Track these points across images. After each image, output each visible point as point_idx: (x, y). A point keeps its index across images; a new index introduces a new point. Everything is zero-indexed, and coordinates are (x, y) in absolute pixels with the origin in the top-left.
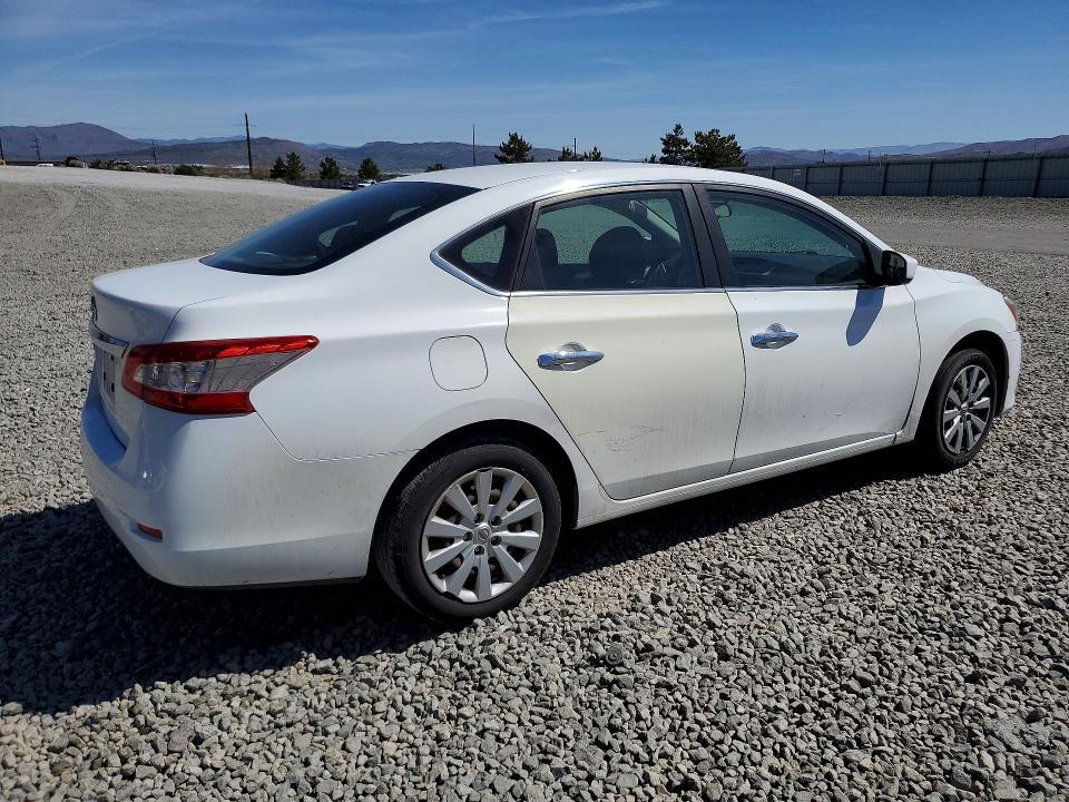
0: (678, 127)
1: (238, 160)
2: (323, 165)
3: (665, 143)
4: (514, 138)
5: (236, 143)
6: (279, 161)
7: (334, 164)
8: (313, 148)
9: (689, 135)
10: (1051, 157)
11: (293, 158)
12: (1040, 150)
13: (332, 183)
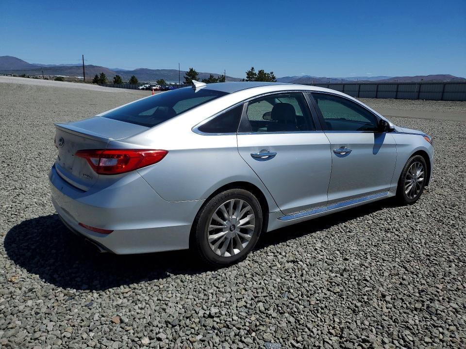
0: (253, 68)
1: (79, 74)
2: (115, 78)
3: (248, 74)
4: (191, 70)
5: (77, 67)
6: (97, 76)
7: (120, 78)
8: (112, 70)
9: (256, 72)
10: (423, 84)
11: (102, 75)
12: (419, 81)
13: (118, 85)
